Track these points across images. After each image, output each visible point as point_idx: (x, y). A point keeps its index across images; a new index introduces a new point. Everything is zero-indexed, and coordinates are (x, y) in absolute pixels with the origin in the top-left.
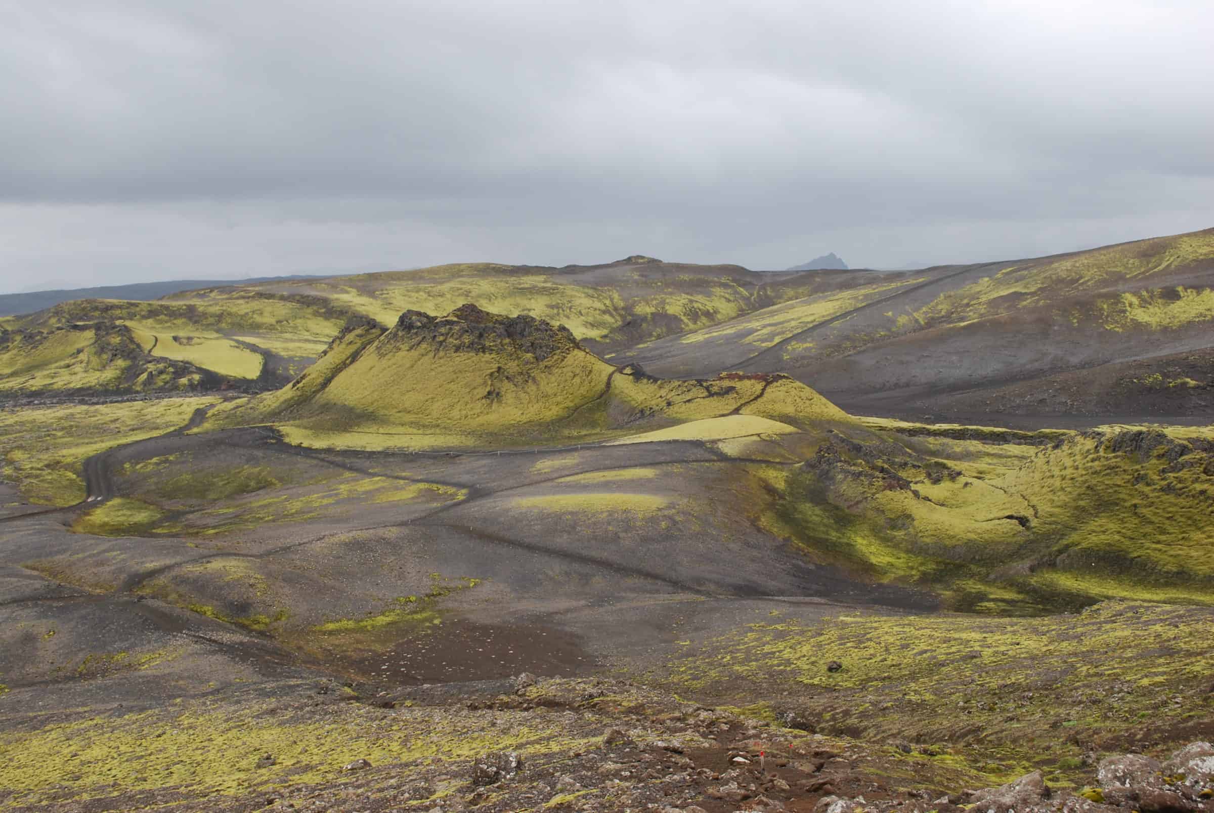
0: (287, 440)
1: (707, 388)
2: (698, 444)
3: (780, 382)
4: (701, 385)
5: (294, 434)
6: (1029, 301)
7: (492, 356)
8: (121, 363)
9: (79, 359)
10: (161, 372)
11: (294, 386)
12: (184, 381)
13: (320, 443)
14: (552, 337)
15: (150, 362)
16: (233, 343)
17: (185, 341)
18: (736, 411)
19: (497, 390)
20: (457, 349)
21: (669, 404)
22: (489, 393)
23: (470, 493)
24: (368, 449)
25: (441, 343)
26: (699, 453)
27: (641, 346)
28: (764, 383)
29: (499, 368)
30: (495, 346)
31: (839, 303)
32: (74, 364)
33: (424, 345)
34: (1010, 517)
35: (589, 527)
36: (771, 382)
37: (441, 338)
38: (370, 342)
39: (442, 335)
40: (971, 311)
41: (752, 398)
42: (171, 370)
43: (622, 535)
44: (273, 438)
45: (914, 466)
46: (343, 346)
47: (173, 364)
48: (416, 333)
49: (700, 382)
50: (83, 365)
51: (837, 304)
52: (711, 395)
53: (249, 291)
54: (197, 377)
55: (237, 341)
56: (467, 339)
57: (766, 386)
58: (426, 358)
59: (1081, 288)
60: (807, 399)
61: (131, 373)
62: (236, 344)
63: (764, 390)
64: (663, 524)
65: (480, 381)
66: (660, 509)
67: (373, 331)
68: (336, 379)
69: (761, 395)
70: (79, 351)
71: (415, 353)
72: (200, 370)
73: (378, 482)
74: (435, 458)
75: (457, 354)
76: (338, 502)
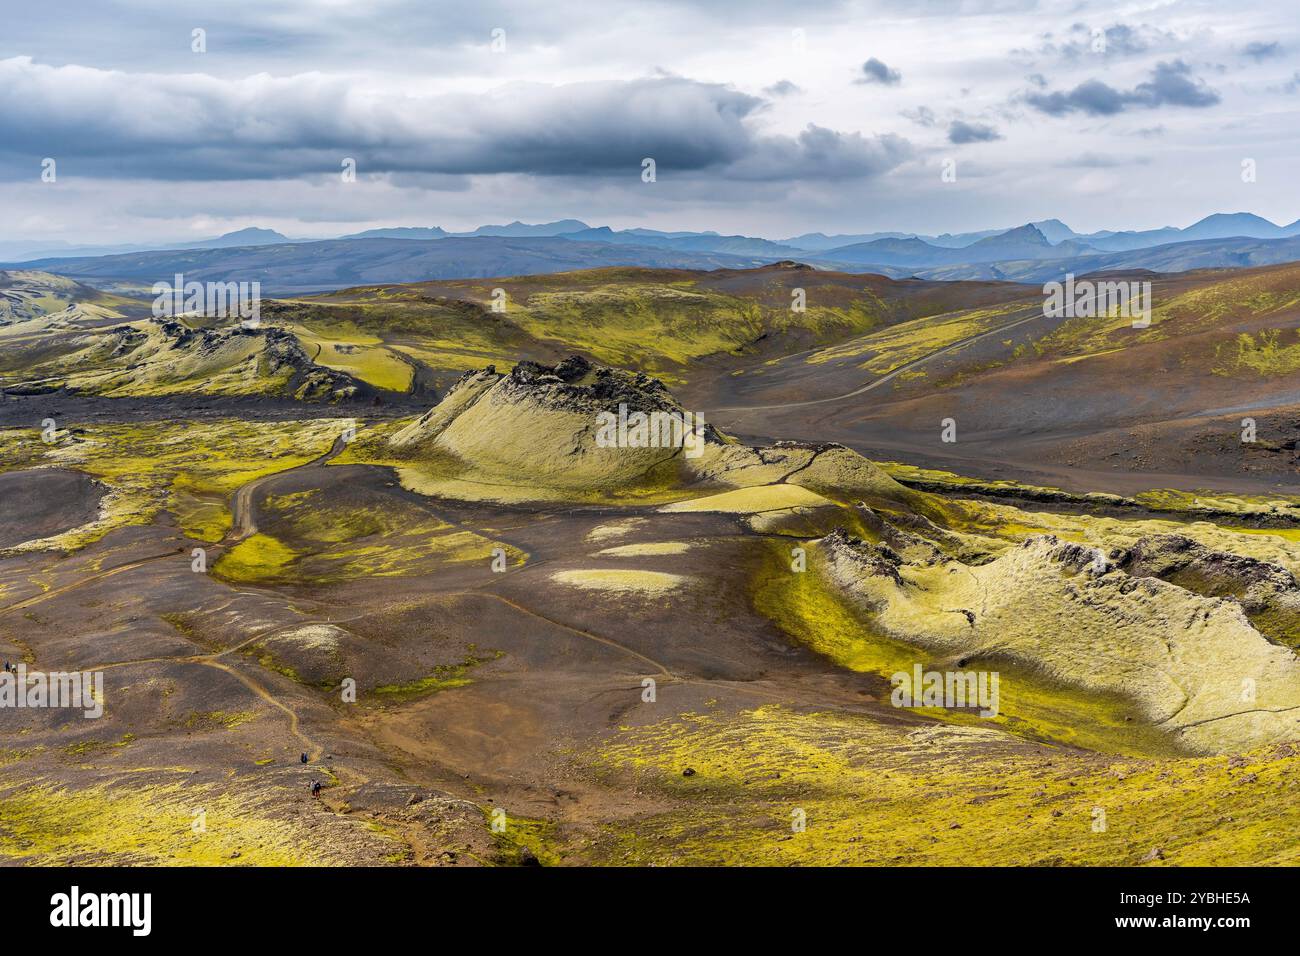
0: (402, 484)
1: (762, 457)
2: (733, 517)
3: (829, 451)
4: (757, 453)
5: (412, 477)
6: (1148, 335)
7: (583, 415)
8: (285, 369)
9: (249, 365)
10: (321, 383)
11: (422, 422)
12: (340, 392)
13: (429, 490)
14: (636, 399)
15: (313, 371)
16: (388, 353)
17: (345, 350)
18: (783, 481)
19: (583, 447)
20: (554, 406)
21: (728, 469)
22: (576, 450)
23: (531, 558)
24: (467, 499)
25: (540, 401)
26: (732, 527)
27: (769, 363)
28: (814, 453)
29: (587, 427)
30: (586, 406)
31: (967, 325)
32: (245, 370)
33: (526, 401)
34: (964, 612)
35: (605, 606)
36: (822, 452)
37: (541, 396)
38: (489, 387)
39: (543, 393)
40: (1090, 342)
41: (800, 467)
42: (330, 380)
43: (630, 614)
44: (390, 481)
45: (925, 543)
46: (465, 389)
47: (332, 374)
48: (522, 388)
49: (756, 451)
50: (254, 371)
51: (962, 327)
52: (765, 463)
53: (412, 293)
54: (352, 389)
55: (393, 351)
56: (562, 398)
57: (815, 456)
58: (527, 413)
59: (1203, 324)
60: (853, 468)
61: (295, 380)
62: (392, 354)
63: (812, 459)
64: (667, 606)
65: (570, 438)
66: (670, 590)
67: (491, 376)
68: (456, 420)
69: (810, 463)
70: (251, 357)
71: (518, 408)
72: (357, 382)
73: (466, 536)
74: (519, 512)
75: (552, 412)
76: (428, 557)
